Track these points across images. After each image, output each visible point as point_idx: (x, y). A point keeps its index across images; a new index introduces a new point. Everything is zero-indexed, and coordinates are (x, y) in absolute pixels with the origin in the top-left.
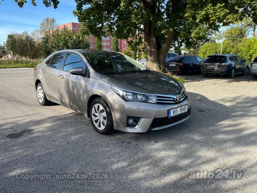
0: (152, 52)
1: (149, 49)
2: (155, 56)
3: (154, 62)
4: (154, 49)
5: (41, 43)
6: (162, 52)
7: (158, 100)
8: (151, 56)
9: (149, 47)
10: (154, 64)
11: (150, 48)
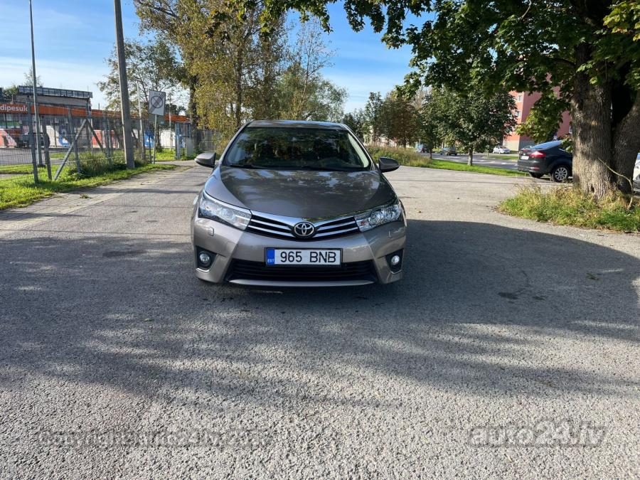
0: (590, 127)
1: (580, 121)
2: (599, 140)
3: (594, 159)
4: (596, 119)
5: (421, 109)
6: (624, 130)
7: (252, 223)
8: (584, 140)
9: (582, 114)
10: (592, 164)
11: (584, 117)
